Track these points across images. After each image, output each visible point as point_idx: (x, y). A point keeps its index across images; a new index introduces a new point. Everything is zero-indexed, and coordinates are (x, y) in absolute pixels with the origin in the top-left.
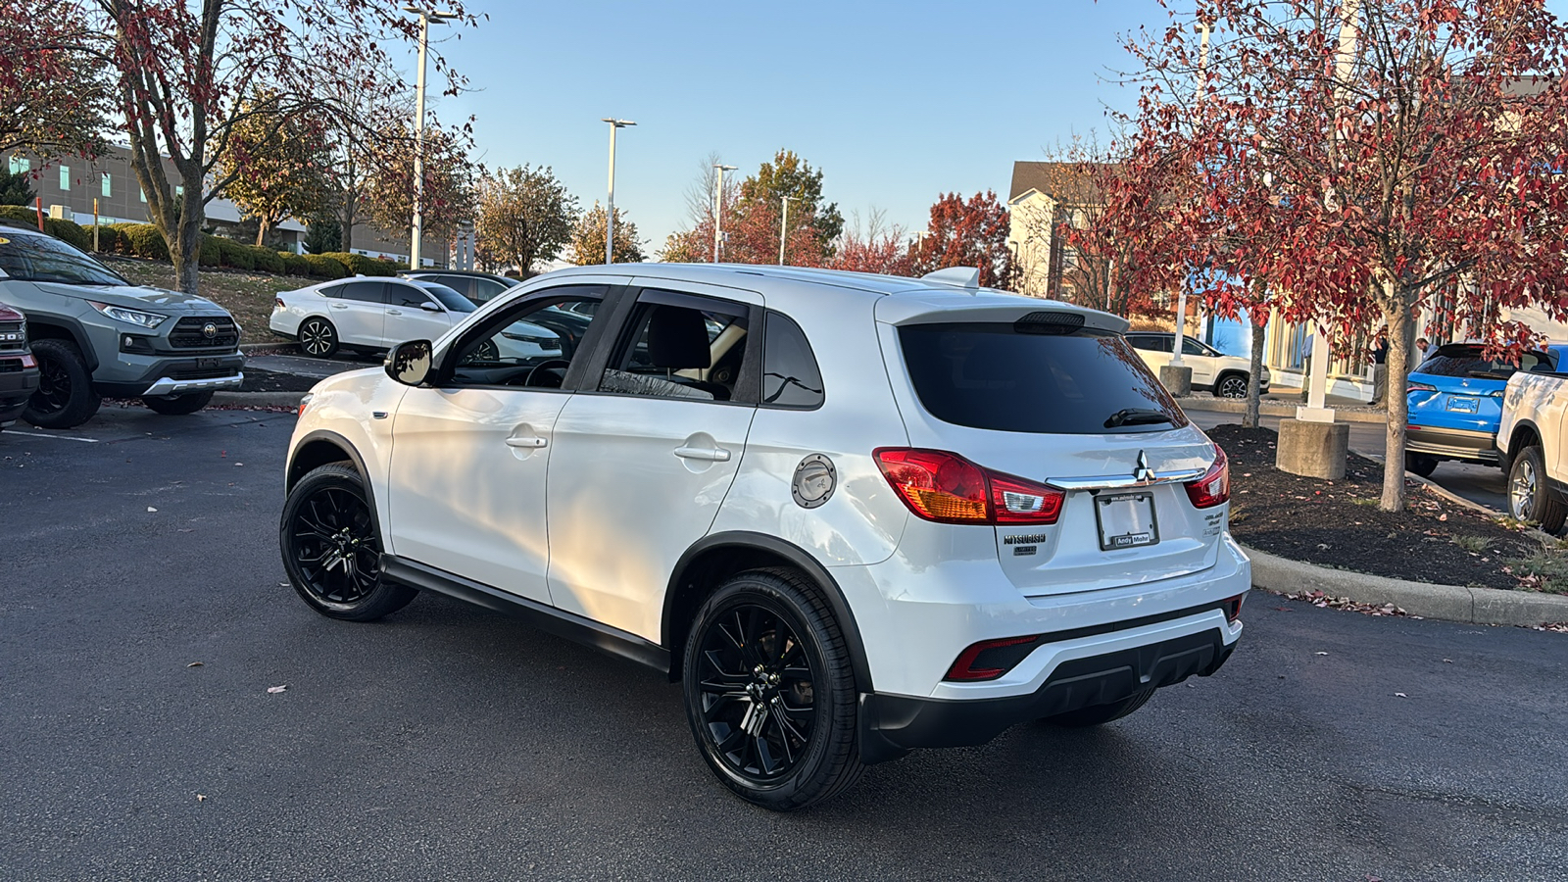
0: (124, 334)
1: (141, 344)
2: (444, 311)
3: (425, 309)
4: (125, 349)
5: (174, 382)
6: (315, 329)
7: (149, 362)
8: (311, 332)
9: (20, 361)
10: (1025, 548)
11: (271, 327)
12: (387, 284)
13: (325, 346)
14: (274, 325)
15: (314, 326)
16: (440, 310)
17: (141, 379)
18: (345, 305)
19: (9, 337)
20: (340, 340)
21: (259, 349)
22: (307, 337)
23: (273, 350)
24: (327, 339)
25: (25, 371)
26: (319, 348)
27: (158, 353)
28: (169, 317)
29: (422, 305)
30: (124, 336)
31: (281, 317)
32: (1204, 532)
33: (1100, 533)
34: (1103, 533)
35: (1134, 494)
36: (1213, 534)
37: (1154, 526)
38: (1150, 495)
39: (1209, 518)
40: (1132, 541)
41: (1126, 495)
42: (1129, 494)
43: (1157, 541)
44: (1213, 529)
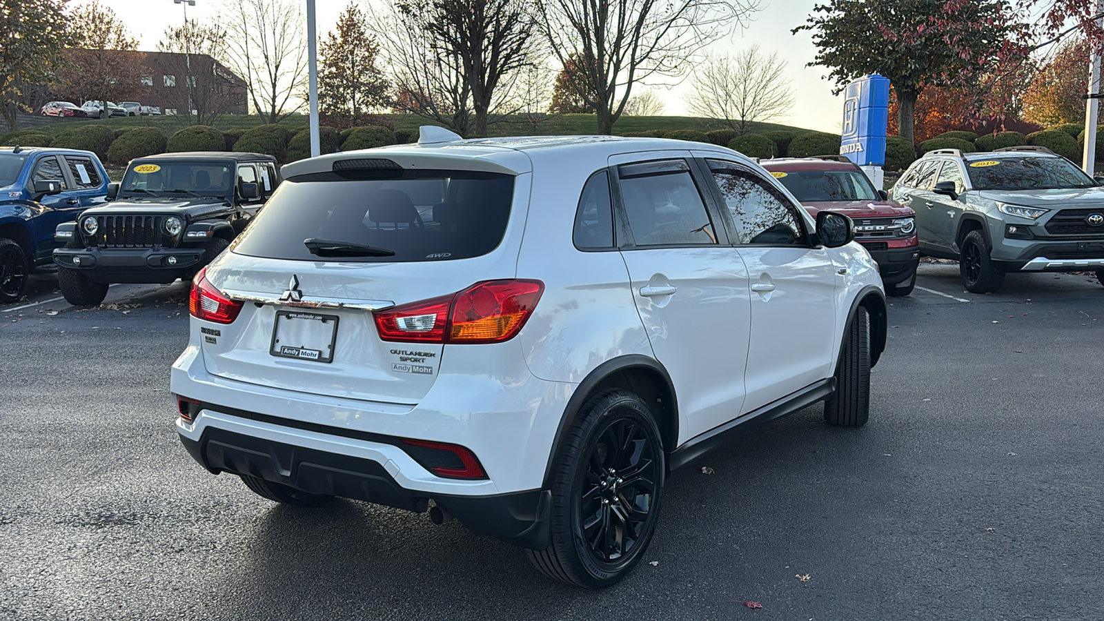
0: (1007, 224)
1: (1023, 231)
4: (1010, 236)
5: (1048, 261)
7: (1024, 245)
9: (887, 243)
10: (211, 339)
17: (1019, 258)
19: (878, 228)
25: (889, 250)
27: (1036, 238)
28: (1050, 210)
30: (1008, 226)
32: (394, 365)
33: (275, 340)
34: (278, 341)
35: (315, 315)
36: (413, 372)
37: (332, 347)
38: (337, 319)
39: (395, 352)
40: (298, 354)
41: (305, 314)
42: (309, 314)
43: (330, 361)
44: (413, 366)
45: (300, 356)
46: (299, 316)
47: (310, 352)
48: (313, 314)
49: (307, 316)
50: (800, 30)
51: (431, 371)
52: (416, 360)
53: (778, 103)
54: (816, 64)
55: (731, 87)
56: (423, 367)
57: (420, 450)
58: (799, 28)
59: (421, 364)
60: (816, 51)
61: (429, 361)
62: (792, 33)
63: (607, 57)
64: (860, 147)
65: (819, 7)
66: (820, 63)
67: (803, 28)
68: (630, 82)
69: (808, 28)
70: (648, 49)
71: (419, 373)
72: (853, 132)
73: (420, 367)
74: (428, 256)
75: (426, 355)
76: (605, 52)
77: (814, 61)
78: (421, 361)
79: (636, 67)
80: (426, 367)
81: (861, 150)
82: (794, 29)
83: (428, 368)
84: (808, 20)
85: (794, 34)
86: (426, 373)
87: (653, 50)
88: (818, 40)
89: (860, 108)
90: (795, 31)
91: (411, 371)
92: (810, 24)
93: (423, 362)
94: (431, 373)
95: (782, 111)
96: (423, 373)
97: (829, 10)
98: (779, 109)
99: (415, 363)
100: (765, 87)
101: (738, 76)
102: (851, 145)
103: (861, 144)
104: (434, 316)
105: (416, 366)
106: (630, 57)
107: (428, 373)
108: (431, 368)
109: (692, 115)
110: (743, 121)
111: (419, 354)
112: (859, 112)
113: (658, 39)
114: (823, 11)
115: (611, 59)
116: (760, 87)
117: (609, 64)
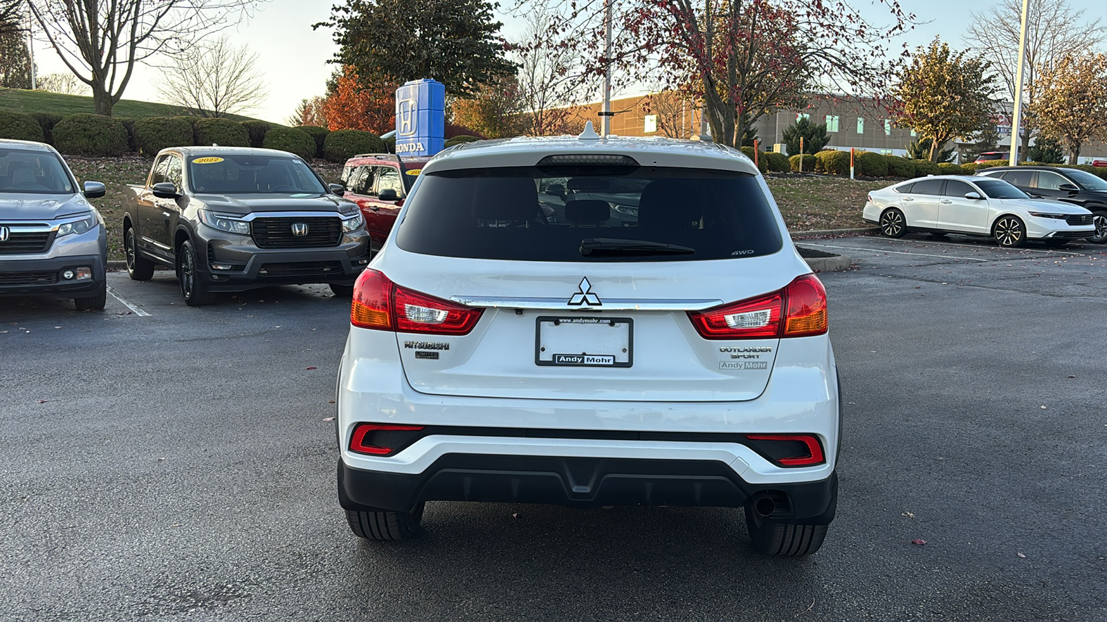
2: (985, 199)
3: (968, 198)
6: (891, 216)
8: (888, 219)
10: (428, 354)
11: (864, 217)
12: (945, 180)
13: (897, 229)
14: (866, 215)
15: (890, 215)
16: (982, 198)
18: (912, 198)
20: (907, 225)
21: (851, 233)
22: (886, 223)
23: (862, 233)
24: (898, 224)
26: (893, 231)
29: (966, 195)
31: (870, 210)
32: (722, 364)
33: (539, 349)
34: (543, 349)
35: (599, 319)
36: (745, 368)
37: (631, 350)
38: (630, 321)
39: (726, 350)
40: (583, 361)
41: (584, 318)
42: (591, 318)
43: (628, 365)
44: (745, 363)
45: (586, 362)
46: (574, 321)
47: (600, 358)
48: (595, 318)
49: (586, 321)
50: (321, 26)
51: (766, 366)
52: (750, 357)
53: (253, 95)
54: (335, 61)
55: (203, 75)
56: (757, 363)
57: (762, 443)
58: (320, 24)
59: (756, 360)
60: (338, 48)
61: (764, 357)
62: (313, 28)
63: (101, 33)
64: (421, 147)
65: (338, 7)
66: (337, 61)
67: (323, 24)
68: (131, 62)
69: (327, 25)
70: (150, 27)
71: (753, 368)
72: (412, 133)
73: (753, 363)
74: (733, 254)
75: (761, 351)
76: (99, 27)
77: (333, 58)
78: (756, 357)
79: (137, 45)
80: (760, 363)
81: (422, 149)
82: (314, 25)
83: (763, 363)
84: (331, 18)
85: (314, 30)
86: (760, 368)
87: (155, 29)
88: (337, 38)
89: (419, 110)
90: (315, 27)
91: (743, 367)
92: (331, 22)
93: (758, 357)
94: (766, 368)
95: (256, 104)
96: (757, 368)
97: (346, 11)
98: (253, 100)
99: (749, 360)
100: (237, 77)
101: (210, 65)
102: (411, 144)
103: (422, 144)
104: (769, 312)
105: (749, 363)
106: (129, 34)
107: (763, 368)
108: (766, 363)
109: (161, 102)
110: (217, 112)
111: (755, 351)
112: (418, 113)
113: (159, 18)
114: (341, 11)
115: (105, 34)
116: (233, 78)
117: (104, 39)
